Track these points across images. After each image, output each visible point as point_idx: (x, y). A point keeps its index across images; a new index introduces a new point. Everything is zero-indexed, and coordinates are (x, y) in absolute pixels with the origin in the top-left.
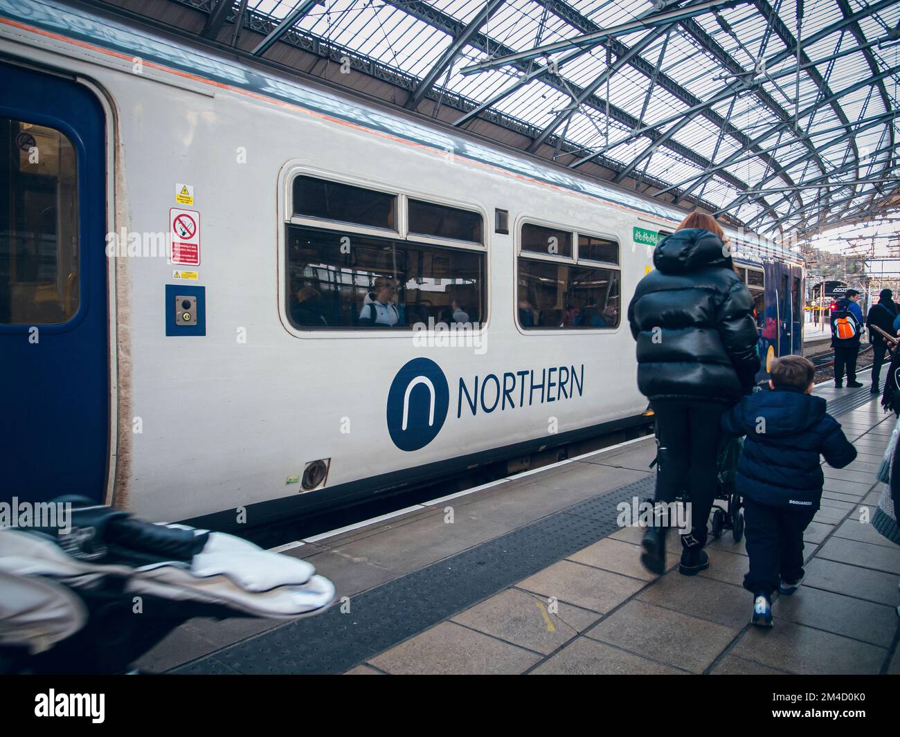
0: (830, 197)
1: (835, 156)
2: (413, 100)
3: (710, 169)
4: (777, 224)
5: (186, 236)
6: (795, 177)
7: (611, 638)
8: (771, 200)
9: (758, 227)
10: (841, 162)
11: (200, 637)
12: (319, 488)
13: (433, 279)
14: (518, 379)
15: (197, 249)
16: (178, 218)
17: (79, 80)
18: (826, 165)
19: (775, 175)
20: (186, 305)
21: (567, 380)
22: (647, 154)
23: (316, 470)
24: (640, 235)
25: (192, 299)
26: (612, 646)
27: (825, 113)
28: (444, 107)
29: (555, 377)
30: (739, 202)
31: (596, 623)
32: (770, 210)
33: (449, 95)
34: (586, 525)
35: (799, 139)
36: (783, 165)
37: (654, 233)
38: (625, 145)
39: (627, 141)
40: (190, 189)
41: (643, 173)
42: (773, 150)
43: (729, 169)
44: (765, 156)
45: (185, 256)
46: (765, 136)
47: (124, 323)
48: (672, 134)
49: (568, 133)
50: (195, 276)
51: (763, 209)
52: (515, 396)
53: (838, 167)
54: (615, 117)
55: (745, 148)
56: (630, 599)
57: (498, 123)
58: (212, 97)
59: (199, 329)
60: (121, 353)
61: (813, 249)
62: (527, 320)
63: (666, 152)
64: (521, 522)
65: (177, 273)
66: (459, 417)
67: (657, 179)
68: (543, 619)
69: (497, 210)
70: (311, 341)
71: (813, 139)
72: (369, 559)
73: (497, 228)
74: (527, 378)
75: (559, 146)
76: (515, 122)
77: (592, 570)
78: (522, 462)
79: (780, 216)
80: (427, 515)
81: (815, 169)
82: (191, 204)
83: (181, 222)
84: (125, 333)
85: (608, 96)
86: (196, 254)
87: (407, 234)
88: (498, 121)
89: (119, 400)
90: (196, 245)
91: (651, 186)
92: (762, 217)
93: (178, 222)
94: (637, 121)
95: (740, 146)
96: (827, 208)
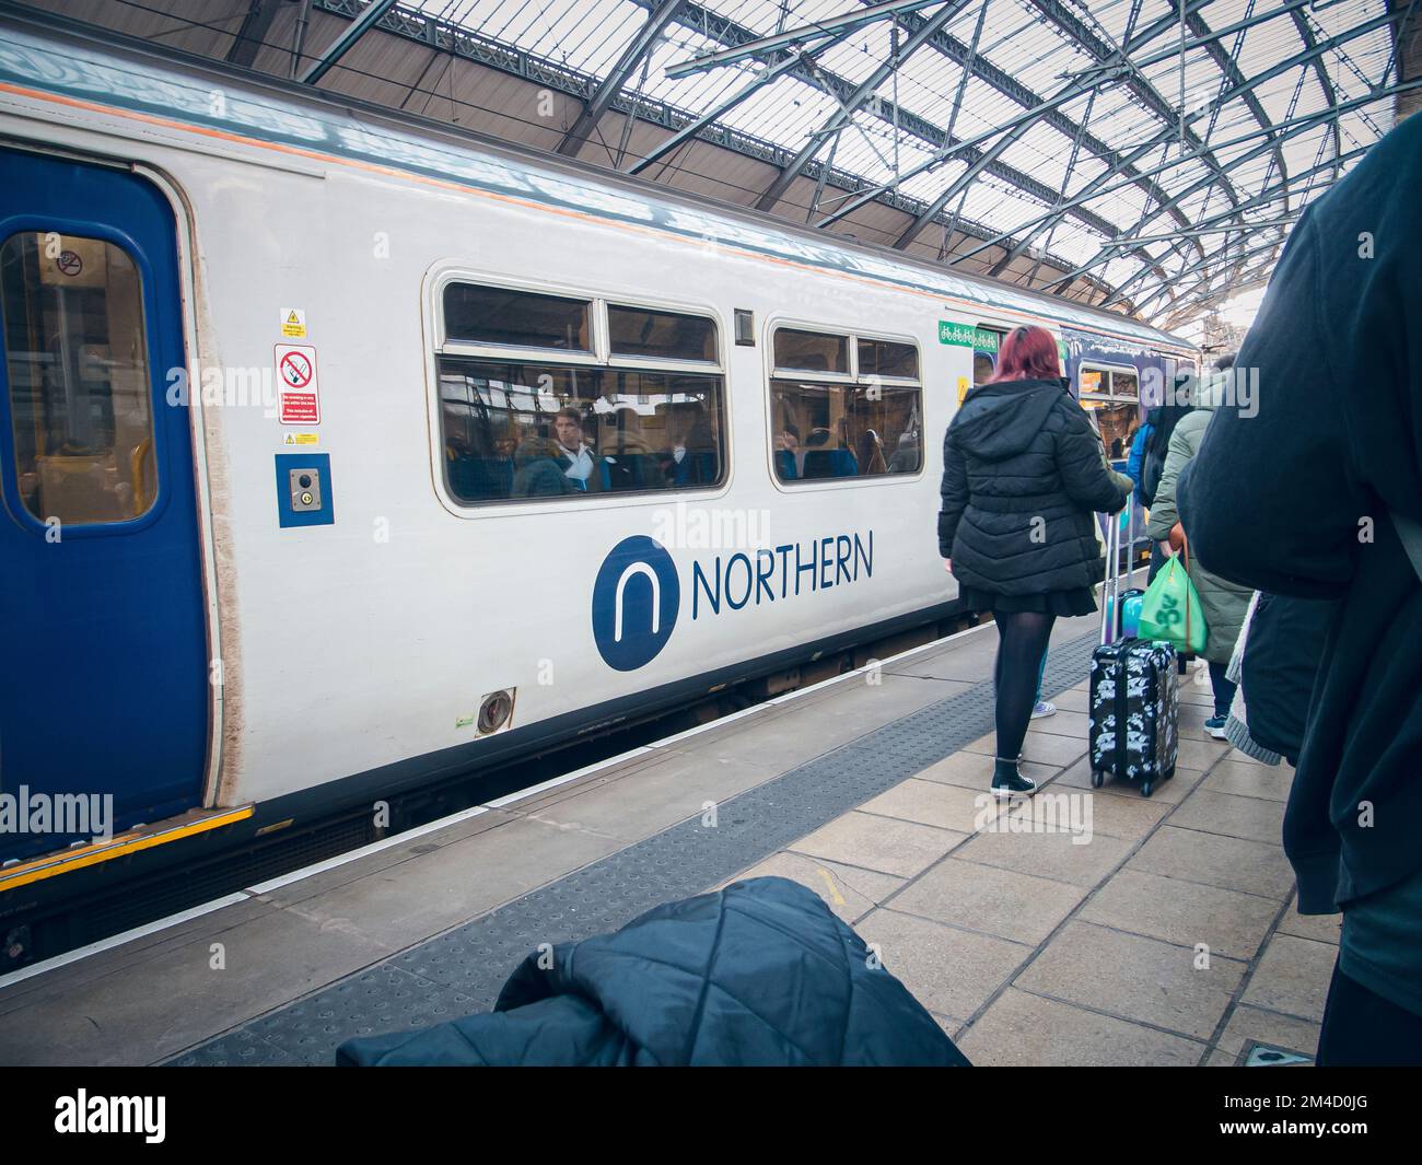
0: (1246, 241)
1: (1250, 178)
2: (590, 114)
3: (1061, 205)
4: (1167, 285)
5: (298, 383)
6: (1192, 213)
7: (921, 909)
8: (1155, 250)
9: (1135, 294)
10: (1260, 186)
11: (365, 939)
12: (502, 730)
13: (635, 396)
14: (779, 557)
15: (314, 401)
16: (286, 358)
17: (138, 169)
18: (1237, 192)
19: (1160, 211)
20: (305, 482)
21: (849, 555)
22: (962, 185)
23: (497, 705)
24: (949, 333)
25: (313, 473)
26: (919, 917)
27: (1236, 110)
28: (640, 122)
29: (831, 552)
30: (1106, 255)
31: (901, 890)
32: (1153, 266)
33: (647, 103)
34: (882, 762)
35: (1196, 153)
36: (1171, 195)
37: (969, 327)
38: (925, 173)
39: (928, 168)
40: (300, 314)
41: (956, 215)
42: (1155, 173)
43: (1089, 205)
44: (1144, 182)
45: (300, 411)
46: (1143, 149)
47: (222, 513)
48: (1001, 152)
49: (836, 157)
50: (314, 440)
51: (1143, 265)
52: (775, 582)
53: (1255, 195)
54: (911, 128)
55: (1111, 171)
56: (945, 857)
57: (726, 145)
58: (323, 178)
59: (324, 516)
60: (219, 554)
61: (1221, 323)
62: (787, 469)
63: (989, 181)
64: (792, 764)
65: (289, 437)
66: (695, 618)
67: (978, 225)
68: (827, 889)
69: (737, 311)
70: (483, 521)
71: (1216, 154)
72: (582, 824)
73: (739, 339)
74: (791, 555)
75: (823, 179)
76: (752, 142)
77: (893, 823)
78: (788, 678)
79: (1170, 275)
80: (656, 760)
81: (1222, 198)
82: (302, 337)
83: (290, 363)
84: (225, 527)
85: (896, 97)
86: (314, 407)
87: (609, 357)
88: (726, 142)
89: (220, 622)
90: (313, 395)
91: (968, 235)
92: (1143, 277)
93: (286, 363)
94: (943, 134)
95: (1105, 167)
96: (1242, 259)
